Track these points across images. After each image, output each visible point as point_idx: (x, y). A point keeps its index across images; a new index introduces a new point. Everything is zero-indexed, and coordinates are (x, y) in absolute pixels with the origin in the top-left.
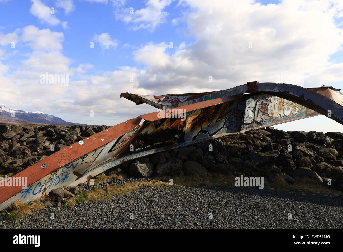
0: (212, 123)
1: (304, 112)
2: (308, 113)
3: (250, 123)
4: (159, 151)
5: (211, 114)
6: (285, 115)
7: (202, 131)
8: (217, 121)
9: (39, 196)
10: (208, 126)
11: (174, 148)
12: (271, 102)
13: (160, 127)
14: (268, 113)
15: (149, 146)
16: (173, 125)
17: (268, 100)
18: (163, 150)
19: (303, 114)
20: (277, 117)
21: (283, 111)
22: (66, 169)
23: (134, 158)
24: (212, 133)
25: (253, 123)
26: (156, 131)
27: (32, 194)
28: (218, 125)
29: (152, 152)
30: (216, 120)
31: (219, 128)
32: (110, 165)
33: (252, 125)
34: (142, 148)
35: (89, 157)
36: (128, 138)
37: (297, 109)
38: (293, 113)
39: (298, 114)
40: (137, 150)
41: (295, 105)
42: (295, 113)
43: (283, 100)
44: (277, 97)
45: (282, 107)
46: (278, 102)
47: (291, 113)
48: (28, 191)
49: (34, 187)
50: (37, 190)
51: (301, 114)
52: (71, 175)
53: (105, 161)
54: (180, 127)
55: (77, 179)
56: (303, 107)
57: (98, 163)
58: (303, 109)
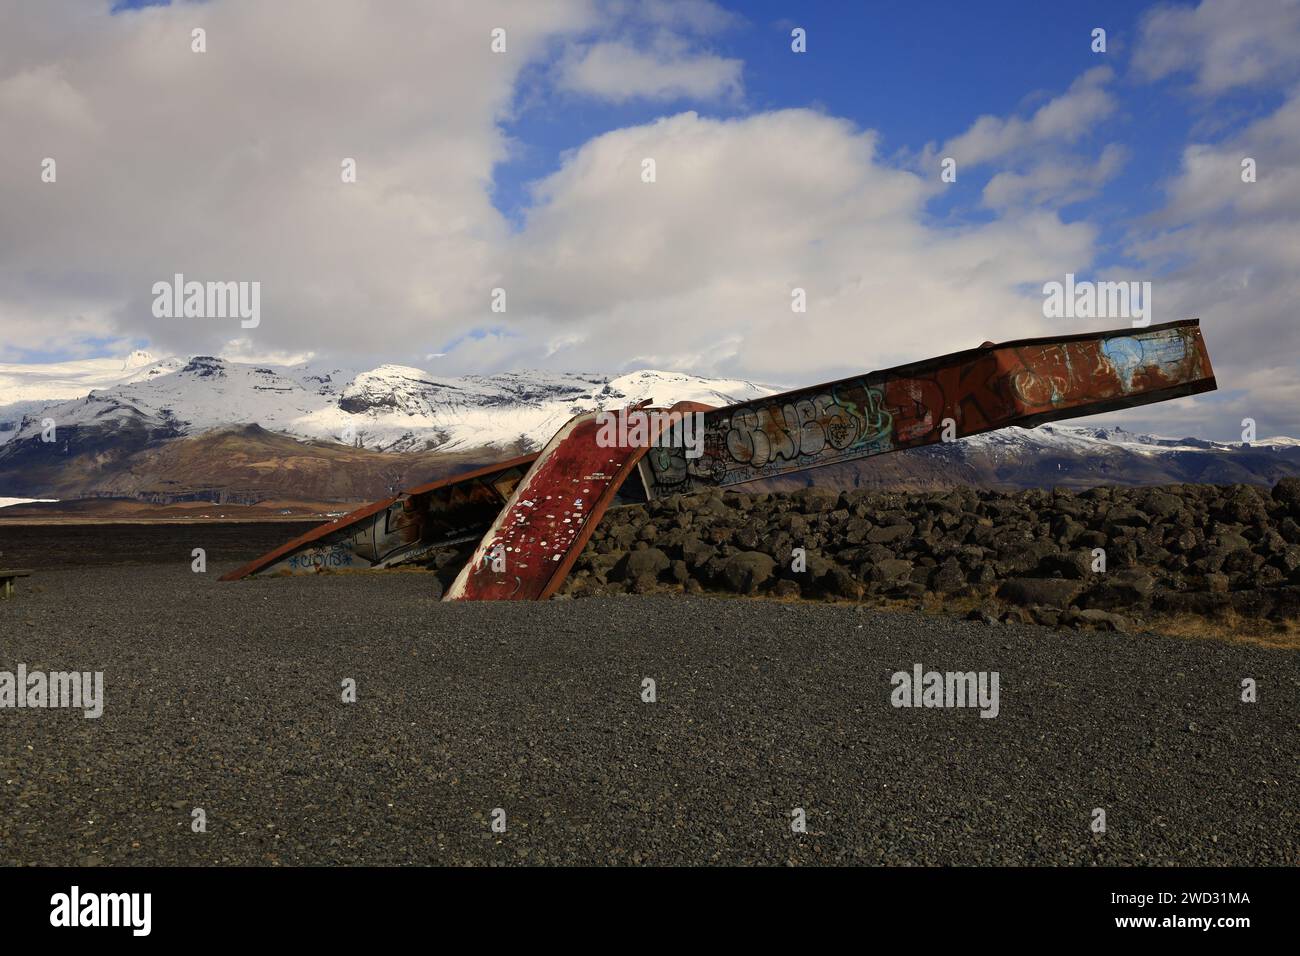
1: (882, 438)
2: (902, 437)
3: (679, 483)
6: (800, 453)
9: (312, 569)
12: (732, 429)
13: (452, 501)
14: (731, 456)
16: (472, 496)
17: (721, 426)
19: (882, 443)
20: (769, 461)
22: (336, 548)
25: (687, 481)
26: (451, 506)
27: (301, 566)
32: (415, 553)
33: (686, 485)
34: (454, 532)
35: (361, 538)
36: (399, 517)
37: (851, 432)
38: (835, 444)
39: (856, 445)
40: (449, 534)
41: (838, 422)
42: (844, 443)
43: (779, 417)
44: (753, 415)
45: (782, 434)
46: (763, 426)
47: (827, 446)
48: (295, 561)
49: (299, 558)
50: (306, 563)
51: (875, 443)
52: (354, 557)
53: (398, 546)
54: (491, 498)
55: (372, 565)
56: (879, 425)
57: (384, 547)
58: (877, 429)
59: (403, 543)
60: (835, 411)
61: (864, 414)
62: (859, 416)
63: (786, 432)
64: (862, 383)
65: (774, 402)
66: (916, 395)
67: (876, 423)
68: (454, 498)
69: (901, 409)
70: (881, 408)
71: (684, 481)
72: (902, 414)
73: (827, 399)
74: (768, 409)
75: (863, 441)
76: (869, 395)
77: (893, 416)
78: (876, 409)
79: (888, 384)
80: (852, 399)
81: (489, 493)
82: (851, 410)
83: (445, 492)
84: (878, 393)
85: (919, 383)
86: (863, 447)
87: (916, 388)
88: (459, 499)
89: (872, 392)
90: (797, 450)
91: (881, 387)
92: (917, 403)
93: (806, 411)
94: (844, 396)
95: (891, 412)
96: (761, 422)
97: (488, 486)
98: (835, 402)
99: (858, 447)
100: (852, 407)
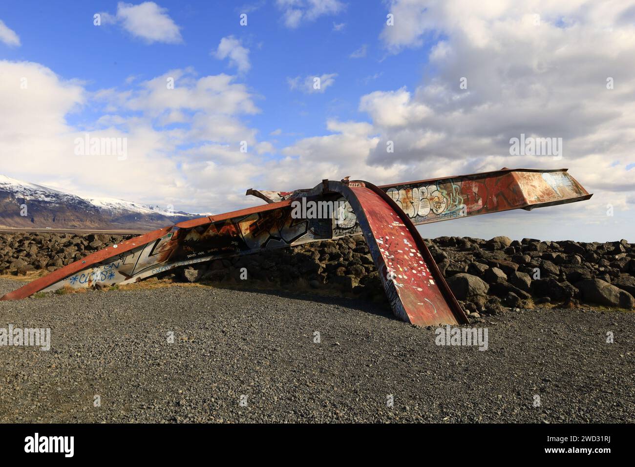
0: (284, 228)
1: (458, 210)
2: (468, 210)
3: (350, 228)
4: (216, 258)
5: (278, 218)
6: (418, 215)
7: (271, 237)
8: (291, 226)
9: (86, 285)
10: (280, 232)
11: (235, 255)
13: (205, 234)
15: (203, 253)
16: (221, 231)
18: (221, 258)
21: (413, 210)
22: (108, 267)
23: (186, 264)
24: (289, 240)
25: (355, 227)
26: (202, 237)
27: (79, 283)
28: (296, 231)
29: (208, 259)
30: (289, 225)
31: (299, 234)
32: (160, 269)
33: (354, 229)
34: (194, 255)
35: (129, 259)
36: (165, 244)
37: (443, 206)
38: (435, 211)
39: (446, 213)
40: (189, 256)
41: (438, 200)
42: (440, 211)
43: (410, 195)
44: (397, 192)
45: (410, 204)
46: (400, 199)
47: (431, 212)
48: (75, 279)
49: (79, 277)
50: (83, 280)
51: (453, 212)
52: (116, 273)
53: (151, 265)
54: (233, 233)
55: (126, 279)
56: (456, 203)
57: (141, 265)
58: (456, 205)
59: (156, 262)
60: (437, 194)
61: (450, 197)
62: (448, 197)
63: (412, 203)
64: (451, 181)
65: (409, 186)
66: (475, 190)
67: (455, 202)
68: (208, 232)
69: (468, 196)
70: (458, 194)
71: (353, 227)
72: (468, 198)
73: (434, 187)
74: (404, 190)
75: (449, 210)
76: (454, 188)
77: (464, 200)
78: (456, 196)
79: (463, 182)
80: (445, 188)
81: (234, 229)
82: (444, 194)
83: (205, 227)
84: (457, 186)
85: (477, 184)
86: (448, 214)
87: (476, 186)
88: (211, 233)
89: (455, 186)
90: (416, 213)
91: (459, 183)
92: (475, 194)
93: (423, 193)
94: (442, 186)
95: (463, 197)
96: (401, 197)
97: (234, 224)
98: (437, 190)
99: (446, 214)
100: (445, 192)
